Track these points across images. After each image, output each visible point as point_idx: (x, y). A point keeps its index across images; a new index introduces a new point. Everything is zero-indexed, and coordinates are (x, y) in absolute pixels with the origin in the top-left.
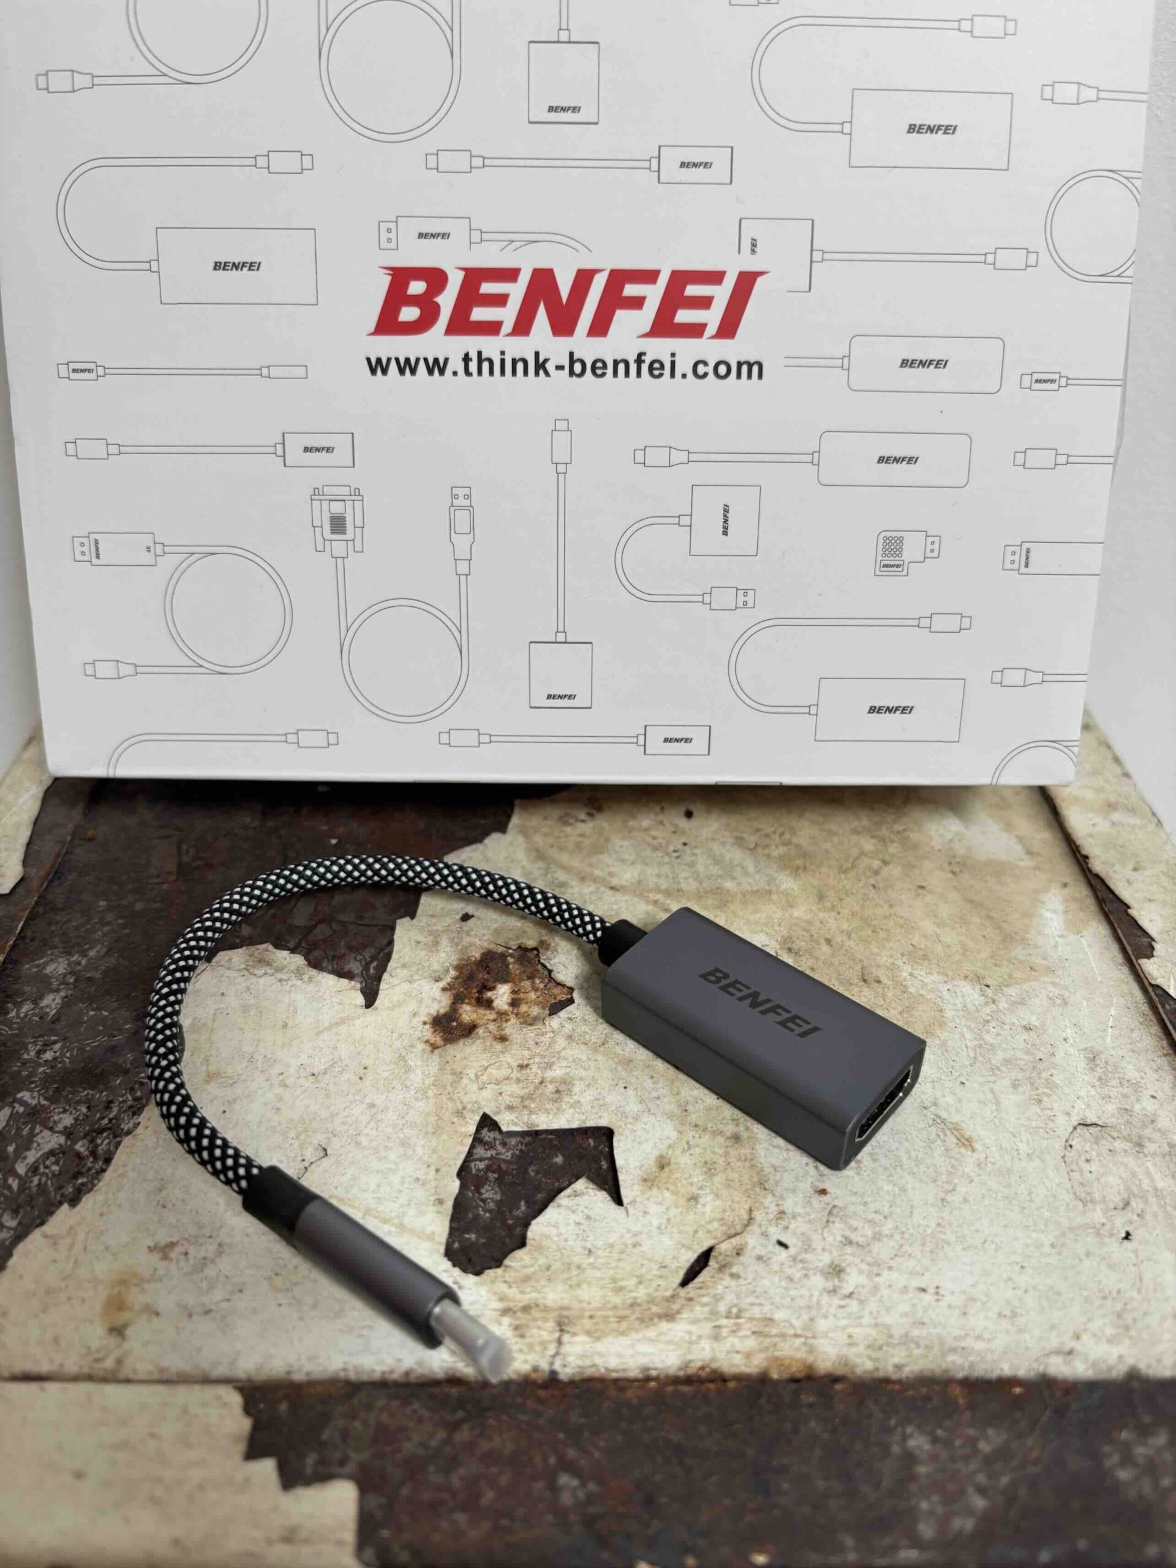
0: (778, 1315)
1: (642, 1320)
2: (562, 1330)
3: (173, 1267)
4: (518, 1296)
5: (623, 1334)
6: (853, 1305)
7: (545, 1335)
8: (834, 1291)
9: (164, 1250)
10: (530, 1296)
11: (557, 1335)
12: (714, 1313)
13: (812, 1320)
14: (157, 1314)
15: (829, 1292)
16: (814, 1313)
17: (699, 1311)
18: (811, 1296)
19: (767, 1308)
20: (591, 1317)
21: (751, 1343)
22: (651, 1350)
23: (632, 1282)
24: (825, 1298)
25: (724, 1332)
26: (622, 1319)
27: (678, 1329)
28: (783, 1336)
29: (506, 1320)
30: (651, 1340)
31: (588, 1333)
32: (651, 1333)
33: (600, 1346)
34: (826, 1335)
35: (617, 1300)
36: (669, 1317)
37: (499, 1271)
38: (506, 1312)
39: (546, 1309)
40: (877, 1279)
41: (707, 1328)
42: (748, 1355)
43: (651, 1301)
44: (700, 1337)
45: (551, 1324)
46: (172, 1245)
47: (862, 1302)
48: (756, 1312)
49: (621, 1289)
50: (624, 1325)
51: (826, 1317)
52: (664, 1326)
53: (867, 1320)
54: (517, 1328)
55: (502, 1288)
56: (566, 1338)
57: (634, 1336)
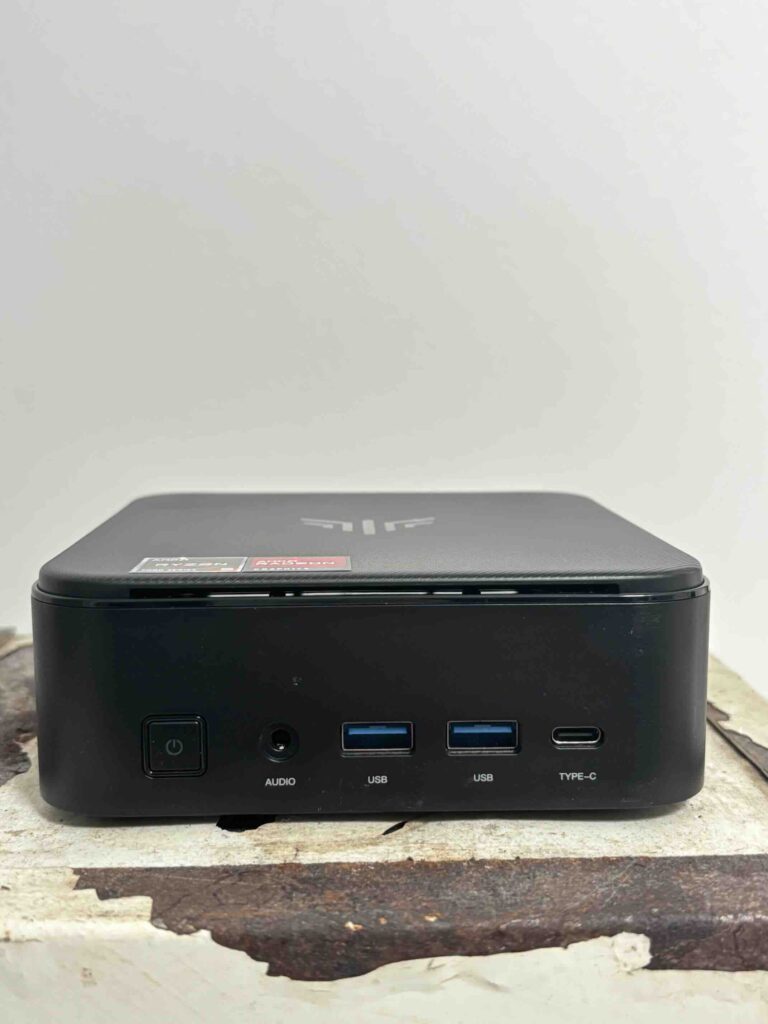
0: (450, 843)
1: (354, 846)
2: (298, 850)
3: (22, 838)
4: (267, 839)
5: (341, 851)
6: (504, 839)
7: (286, 853)
8: (491, 834)
9: (16, 833)
10: (275, 839)
11: (295, 853)
12: (406, 842)
13: (474, 844)
14: (12, 853)
15: (487, 834)
16: (476, 841)
17: (395, 842)
18: (474, 836)
19: (443, 840)
20: (319, 845)
21: (431, 852)
22: (360, 856)
23: (349, 833)
24: (484, 836)
25: (412, 849)
26: (339, 846)
27: (381, 849)
28: (455, 851)
29: (258, 849)
30: (360, 853)
31: (317, 851)
32: (362, 850)
33: (324, 856)
34: (484, 849)
35: (339, 839)
36: (376, 844)
37: (255, 831)
38: (257, 845)
39: (287, 843)
40: (521, 830)
41: (401, 848)
42: (429, 857)
43: (363, 839)
44: (395, 851)
45: (291, 848)
46: (22, 831)
47: (510, 838)
48: (436, 842)
49: (341, 835)
50: (342, 848)
51: (484, 843)
52: (370, 847)
53: (513, 843)
54: (266, 851)
55: (259, 837)
56: (300, 853)
57: (349, 851)
